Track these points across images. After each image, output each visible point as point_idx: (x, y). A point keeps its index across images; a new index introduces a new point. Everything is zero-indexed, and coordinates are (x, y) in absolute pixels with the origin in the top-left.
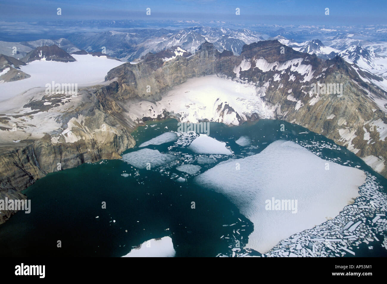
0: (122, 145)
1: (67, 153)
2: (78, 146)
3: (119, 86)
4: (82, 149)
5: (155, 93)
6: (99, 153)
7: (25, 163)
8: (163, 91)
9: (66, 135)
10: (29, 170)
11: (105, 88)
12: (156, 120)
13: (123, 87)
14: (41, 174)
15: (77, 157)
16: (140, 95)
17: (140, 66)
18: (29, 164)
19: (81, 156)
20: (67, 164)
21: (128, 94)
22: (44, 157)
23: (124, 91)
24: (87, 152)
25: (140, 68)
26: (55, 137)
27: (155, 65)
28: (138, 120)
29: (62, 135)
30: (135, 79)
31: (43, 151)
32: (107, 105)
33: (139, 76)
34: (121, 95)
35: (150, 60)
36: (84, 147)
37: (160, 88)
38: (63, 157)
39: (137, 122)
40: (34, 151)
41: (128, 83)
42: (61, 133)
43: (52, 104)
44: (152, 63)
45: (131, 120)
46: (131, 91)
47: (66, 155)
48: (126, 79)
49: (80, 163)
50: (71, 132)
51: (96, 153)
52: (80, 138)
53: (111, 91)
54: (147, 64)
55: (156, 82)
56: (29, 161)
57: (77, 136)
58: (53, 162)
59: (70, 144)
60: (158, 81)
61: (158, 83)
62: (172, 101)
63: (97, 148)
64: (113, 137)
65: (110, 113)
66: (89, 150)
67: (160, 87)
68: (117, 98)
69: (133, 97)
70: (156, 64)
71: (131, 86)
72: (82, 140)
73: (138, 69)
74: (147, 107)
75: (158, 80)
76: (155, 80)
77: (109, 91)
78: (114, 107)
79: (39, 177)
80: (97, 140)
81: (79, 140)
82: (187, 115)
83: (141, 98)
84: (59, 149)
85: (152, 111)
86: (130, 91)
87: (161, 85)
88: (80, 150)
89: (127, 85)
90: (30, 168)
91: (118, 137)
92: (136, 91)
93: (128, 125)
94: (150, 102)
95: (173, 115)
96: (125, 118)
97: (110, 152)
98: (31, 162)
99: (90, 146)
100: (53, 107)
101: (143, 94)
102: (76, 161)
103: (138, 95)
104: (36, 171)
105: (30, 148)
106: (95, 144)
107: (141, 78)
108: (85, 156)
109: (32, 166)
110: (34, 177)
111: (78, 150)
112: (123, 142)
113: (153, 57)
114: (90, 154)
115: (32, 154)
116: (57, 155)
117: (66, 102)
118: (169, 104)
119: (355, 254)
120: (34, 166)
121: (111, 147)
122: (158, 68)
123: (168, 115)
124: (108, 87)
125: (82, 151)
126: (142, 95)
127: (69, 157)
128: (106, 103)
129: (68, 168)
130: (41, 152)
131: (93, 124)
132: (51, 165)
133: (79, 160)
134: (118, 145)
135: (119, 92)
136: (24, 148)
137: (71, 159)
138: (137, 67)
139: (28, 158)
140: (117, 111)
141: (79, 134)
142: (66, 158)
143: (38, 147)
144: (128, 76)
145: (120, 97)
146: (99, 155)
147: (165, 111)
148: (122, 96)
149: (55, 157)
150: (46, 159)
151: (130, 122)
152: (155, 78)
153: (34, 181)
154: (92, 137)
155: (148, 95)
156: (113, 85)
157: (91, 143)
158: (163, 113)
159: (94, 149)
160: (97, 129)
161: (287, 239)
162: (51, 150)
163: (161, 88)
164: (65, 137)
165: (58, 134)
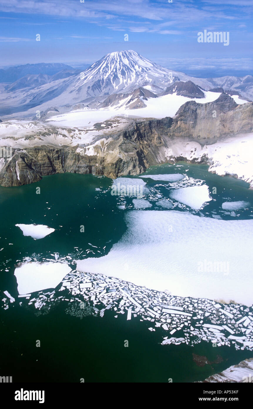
0: (126, 170)
1: (82, 162)
2: (90, 159)
3: (173, 123)
4: (92, 162)
5: (214, 137)
6: (103, 169)
7: (56, 160)
8: (223, 136)
9: (89, 149)
10: (56, 165)
11: (155, 122)
12: (189, 162)
13: (177, 123)
14: (62, 170)
15: (87, 167)
16: (195, 135)
17: (207, 105)
18: (58, 161)
19: (90, 167)
20: (80, 170)
21: (182, 132)
22: (69, 160)
23: (177, 128)
24: (94, 166)
25: (207, 108)
26: (80, 148)
27: (226, 107)
28: (171, 157)
29: (86, 148)
30: (196, 118)
31: (70, 156)
32: (147, 137)
33: (203, 117)
34: (172, 131)
35: (222, 101)
36: (94, 161)
37: (222, 133)
38: (79, 164)
39: (168, 159)
40: (64, 154)
41: (186, 121)
42: (86, 147)
43: (105, 127)
44: (223, 104)
45: (164, 155)
46: (186, 130)
47: (81, 163)
48: (185, 117)
49: (88, 172)
50: (93, 148)
51: (100, 168)
52: (96, 154)
53: (161, 126)
54: (217, 104)
55: (221, 125)
56: (59, 159)
57: (95, 151)
58: (72, 165)
59: (86, 156)
60: (224, 125)
61: (221, 127)
62: (220, 148)
63: (103, 165)
64: (117, 160)
65: (146, 143)
66: (97, 165)
67: (223, 131)
68: (166, 133)
69: (185, 136)
70: (228, 106)
71: (188, 125)
72: (96, 156)
73: (205, 109)
74: (192, 148)
75: (224, 123)
76: (220, 123)
77: (159, 125)
78: (155, 140)
79: (59, 172)
80: (106, 159)
81: (94, 155)
82: (219, 165)
83: (194, 138)
84: (78, 157)
85: (193, 153)
86: (184, 130)
87: (224, 130)
88: (91, 162)
89: (184, 123)
90: (57, 164)
91: (123, 162)
92: (192, 130)
93: (157, 159)
94: (199, 144)
95: (210, 162)
96: (159, 152)
97: (110, 171)
98: (60, 160)
99: (99, 162)
100: (105, 128)
101: (198, 135)
102: (86, 170)
103: (192, 135)
104: (59, 168)
105: (62, 151)
106: (103, 161)
107: (204, 118)
108: (93, 168)
109: (59, 163)
110: (56, 170)
111: (89, 162)
112: (127, 168)
113: (226, 98)
114: (96, 167)
115: (63, 156)
116: (76, 161)
117: (115, 127)
118: (216, 150)
119: (129, 320)
120: (60, 164)
121: (112, 167)
122: (229, 111)
123: (206, 160)
124: (159, 121)
125: (92, 164)
126: (196, 136)
127: (82, 165)
128: (149, 134)
129: (80, 173)
130: (68, 156)
131: (112, 146)
132: (71, 167)
133: (88, 170)
134: (120, 168)
135: (171, 128)
136: (58, 149)
137: (83, 167)
138: (205, 106)
139: (59, 157)
140: (156, 144)
141: (97, 151)
142: (80, 165)
143: (67, 152)
144: (188, 114)
145: (171, 132)
146: (102, 171)
147: (205, 155)
148: (174, 133)
149: (75, 162)
150: (69, 162)
151: (161, 157)
152: (221, 121)
153: (55, 173)
154: (104, 155)
155: (203, 137)
156: (165, 120)
157: (100, 160)
158: (201, 158)
159: (101, 165)
160: (111, 151)
161: (106, 277)
162: (74, 157)
163: (224, 133)
164: (87, 150)
165: (83, 147)
